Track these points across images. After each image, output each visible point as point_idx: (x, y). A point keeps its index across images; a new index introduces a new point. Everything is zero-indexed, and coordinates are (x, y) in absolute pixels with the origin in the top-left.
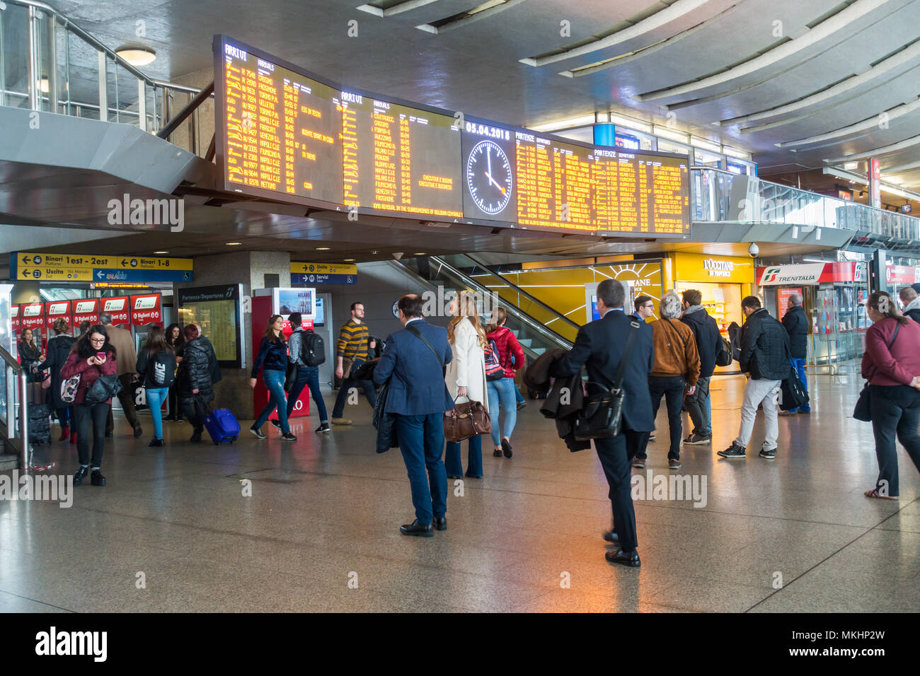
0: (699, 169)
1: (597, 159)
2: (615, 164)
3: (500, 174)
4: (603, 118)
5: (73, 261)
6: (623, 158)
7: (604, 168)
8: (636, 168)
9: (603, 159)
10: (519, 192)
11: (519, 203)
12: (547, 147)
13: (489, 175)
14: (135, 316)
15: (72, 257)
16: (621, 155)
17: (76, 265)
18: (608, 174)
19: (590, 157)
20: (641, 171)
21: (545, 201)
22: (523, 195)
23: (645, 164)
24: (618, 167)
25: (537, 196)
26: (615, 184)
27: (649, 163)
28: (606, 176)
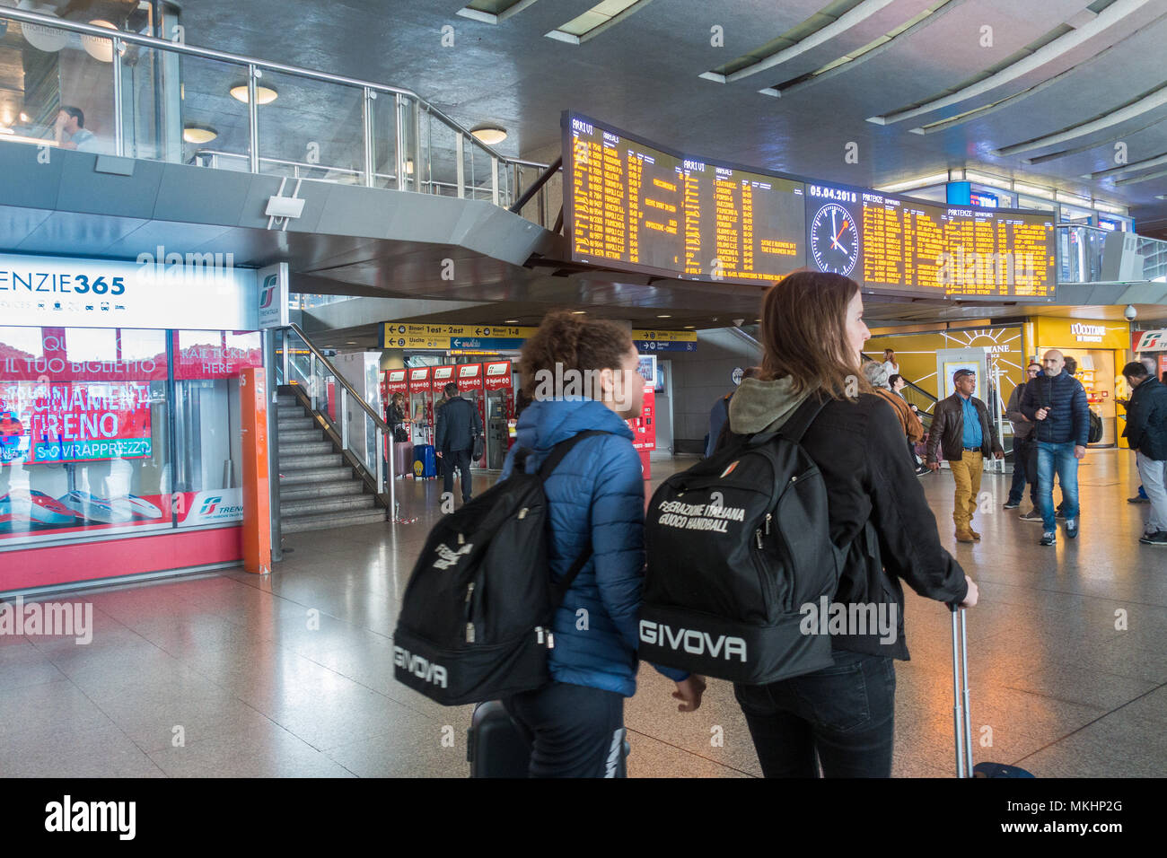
0: (1067, 227)
1: (951, 219)
2: (971, 223)
3: (846, 238)
4: (957, 175)
5: (433, 330)
6: (980, 217)
7: (958, 228)
8: (995, 227)
9: (957, 218)
10: (865, 255)
11: (866, 267)
12: (896, 208)
13: (834, 239)
14: (488, 381)
15: (431, 326)
16: (977, 214)
17: (434, 334)
18: (963, 234)
19: (944, 217)
20: (1000, 231)
21: (894, 264)
22: (870, 259)
23: (1004, 222)
24: (974, 226)
25: (885, 259)
26: (971, 245)
27: (1009, 222)
28: (961, 237)
